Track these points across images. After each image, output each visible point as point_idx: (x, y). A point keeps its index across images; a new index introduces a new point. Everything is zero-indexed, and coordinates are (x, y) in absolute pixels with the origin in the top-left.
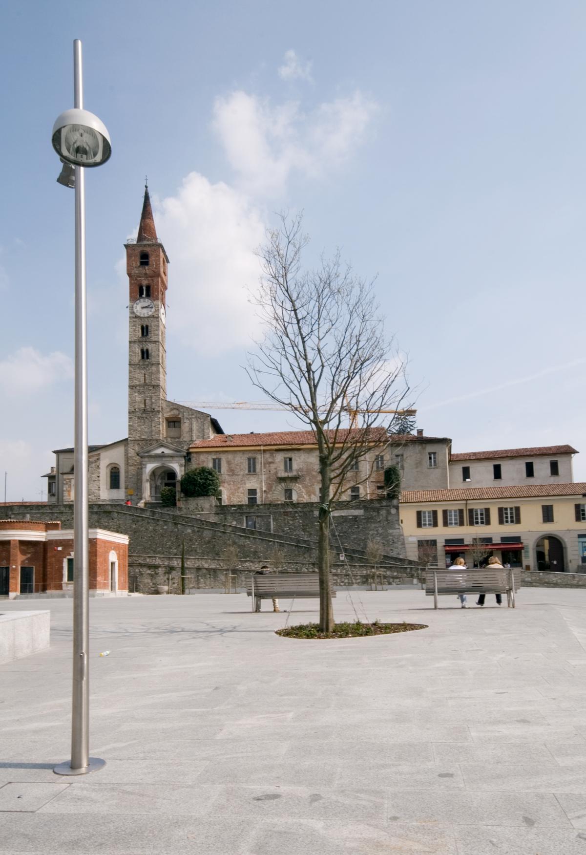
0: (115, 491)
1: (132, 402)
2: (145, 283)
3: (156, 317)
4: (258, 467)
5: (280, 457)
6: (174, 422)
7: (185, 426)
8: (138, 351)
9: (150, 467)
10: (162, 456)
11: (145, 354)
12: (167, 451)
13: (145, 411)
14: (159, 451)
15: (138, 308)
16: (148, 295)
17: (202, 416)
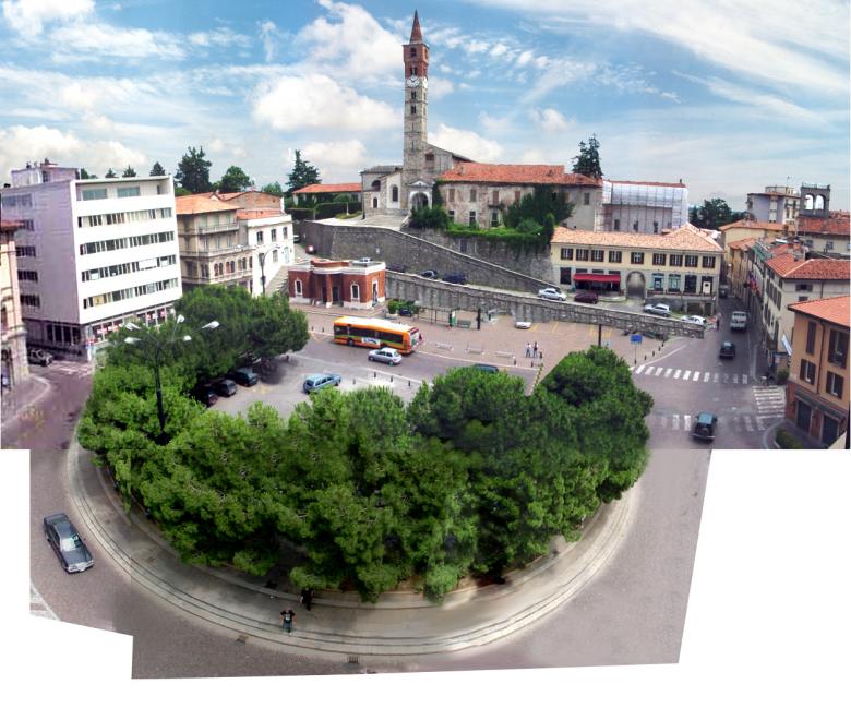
0: (395, 203)
1: (406, 144)
2: (414, 66)
3: (420, 87)
4: (477, 196)
5: (491, 190)
6: (430, 157)
7: (437, 159)
8: (409, 107)
9: (413, 193)
10: (420, 187)
11: (413, 110)
12: (423, 184)
13: (413, 149)
14: (418, 183)
15: (410, 83)
16: (416, 74)
17: (446, 153)
